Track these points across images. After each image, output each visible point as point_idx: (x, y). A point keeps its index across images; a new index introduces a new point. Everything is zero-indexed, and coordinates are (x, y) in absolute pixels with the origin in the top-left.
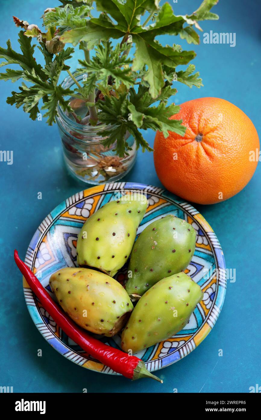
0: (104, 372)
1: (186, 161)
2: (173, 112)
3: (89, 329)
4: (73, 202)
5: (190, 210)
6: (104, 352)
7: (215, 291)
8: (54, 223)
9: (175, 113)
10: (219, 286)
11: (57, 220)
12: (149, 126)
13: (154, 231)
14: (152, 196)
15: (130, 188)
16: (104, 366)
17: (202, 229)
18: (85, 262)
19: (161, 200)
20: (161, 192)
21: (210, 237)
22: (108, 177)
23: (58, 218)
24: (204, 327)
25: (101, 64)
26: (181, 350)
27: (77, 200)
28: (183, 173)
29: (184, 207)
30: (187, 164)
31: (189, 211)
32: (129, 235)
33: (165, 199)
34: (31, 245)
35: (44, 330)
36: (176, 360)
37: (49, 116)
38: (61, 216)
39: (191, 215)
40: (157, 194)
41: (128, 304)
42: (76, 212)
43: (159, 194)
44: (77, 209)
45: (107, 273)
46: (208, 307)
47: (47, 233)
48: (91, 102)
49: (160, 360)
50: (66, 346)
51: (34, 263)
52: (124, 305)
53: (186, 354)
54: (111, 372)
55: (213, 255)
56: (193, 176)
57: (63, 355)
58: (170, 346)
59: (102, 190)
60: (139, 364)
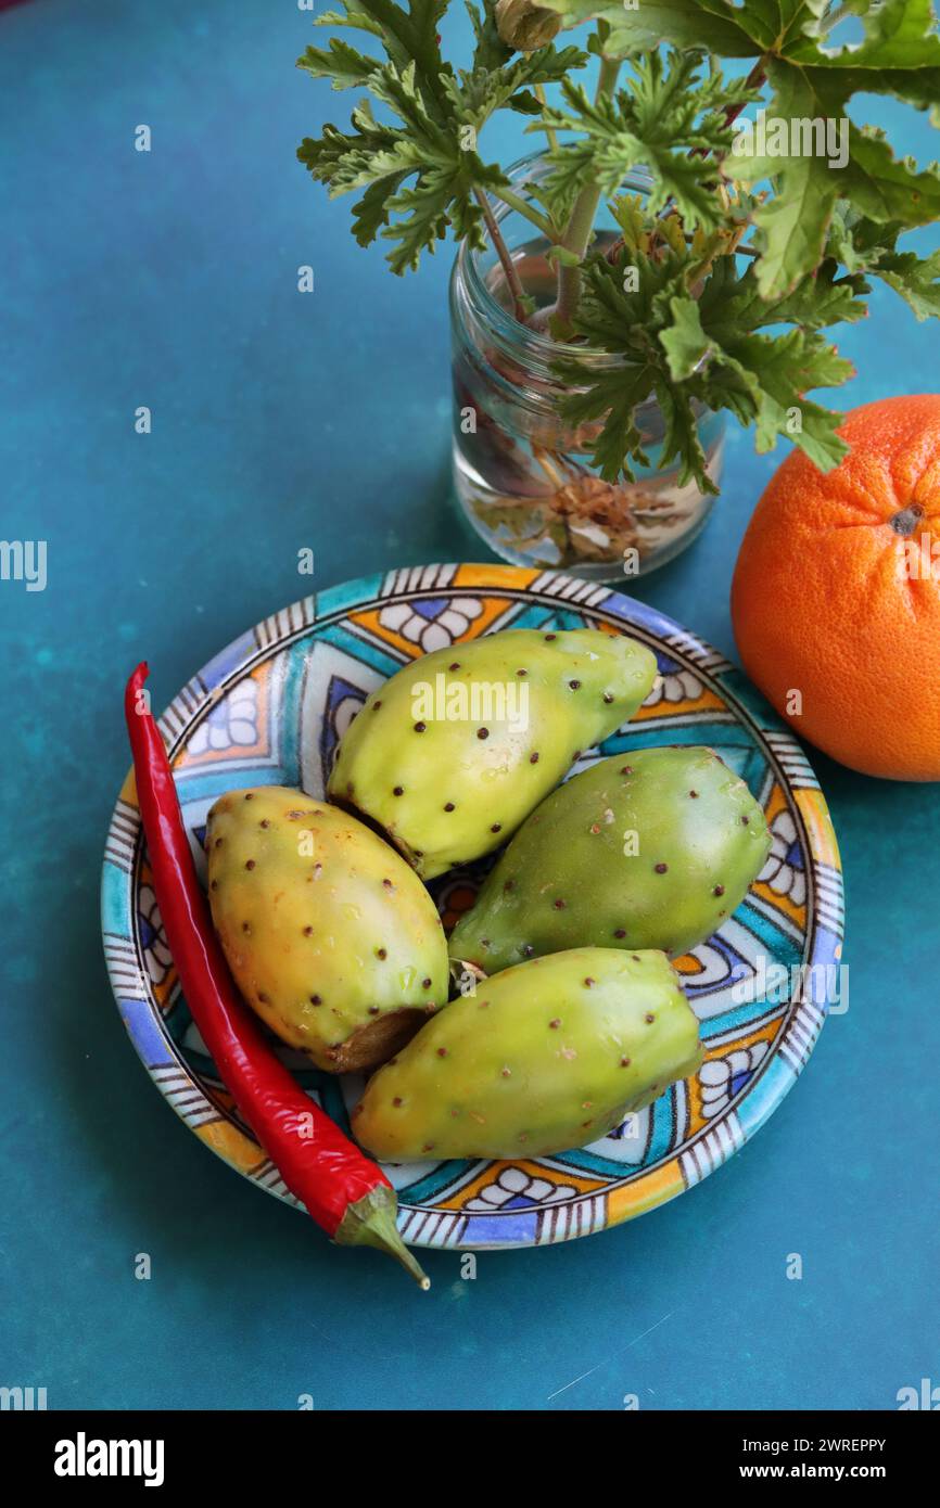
0: (258, 1179)
1: (831, 585)
2: (822, 375)
3: (267, 1014)
4: (407, 586)
5: (792, 765)
6: (280, 1109)
7: (757, 1068)
8: (314, 632)
9: (829, 381)
10: (776, 1057)
11: (329, 625)
12: (733, 403)
13: (622, 778)
14: (684, 669)
15: (621, 616)
16: (267, 1160)
17: (804, 845)
18: (351, 789)
19: (708, 694)
20: (720, 669)
21: (820, 880)
22: (572, 557)
23: (334, 620)
24: (660, 1172)
25: (637, 120)
26: (548, 1215)
27: (426, 585)
28: (807, 621)
29: (775, 748)
30: (831, 594)
31: (785, 768)
32: (534, 759)
33: (723, 696)
34: (205, 674)
35: (124, 961)
36: (517, 1242)
37: (402, 240)
38: (347, 618)
39: (788, 782)
40: (703, 670)
41: (427, 984)
42: (406, 622)
43: (711, 672)
44: (411, 618)
45: (410, 856)
46: (709, 1111)
47: (276, 654)
48: (569, 249)
49: (463, 1219)
50: (170, 1043)
51: (188, 732)
52: (411, 980)
53: (559, 1238)
54: (279, 1191)
55: (803, 947)
56: (837, 646)
57: (147, 1067)
58: (518, 1189)
59: (523, 587)
60: (374, 1191)
